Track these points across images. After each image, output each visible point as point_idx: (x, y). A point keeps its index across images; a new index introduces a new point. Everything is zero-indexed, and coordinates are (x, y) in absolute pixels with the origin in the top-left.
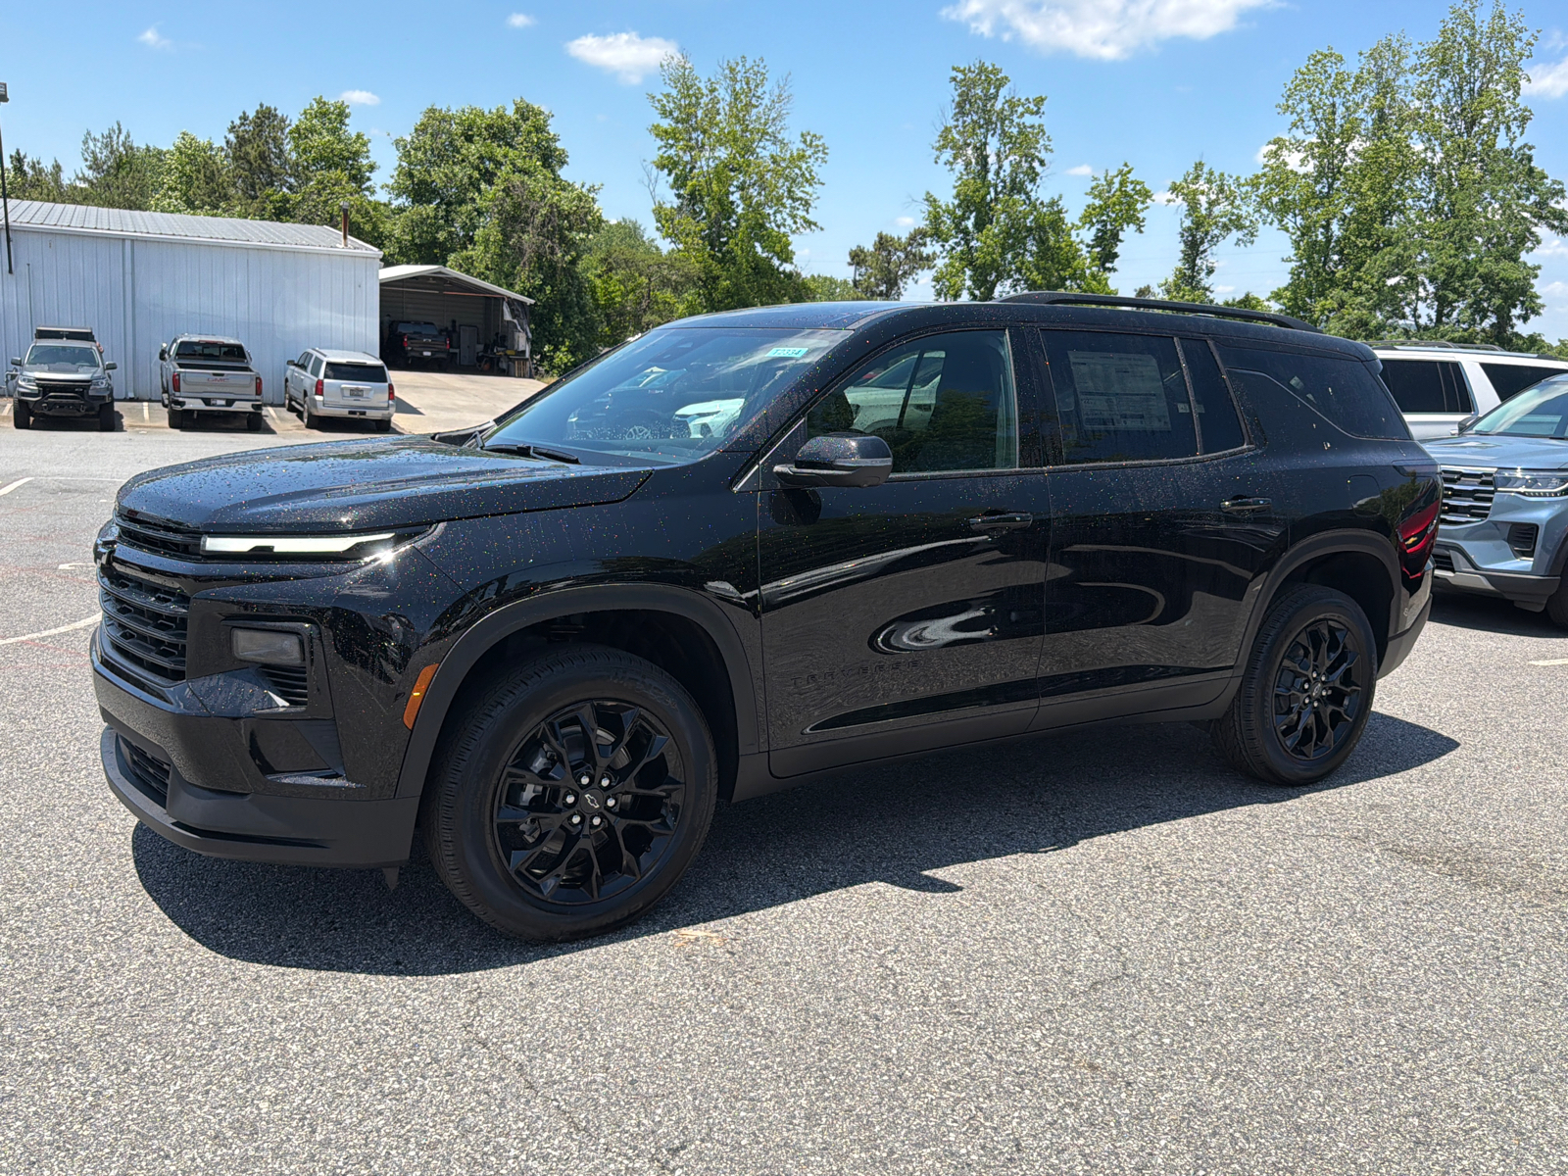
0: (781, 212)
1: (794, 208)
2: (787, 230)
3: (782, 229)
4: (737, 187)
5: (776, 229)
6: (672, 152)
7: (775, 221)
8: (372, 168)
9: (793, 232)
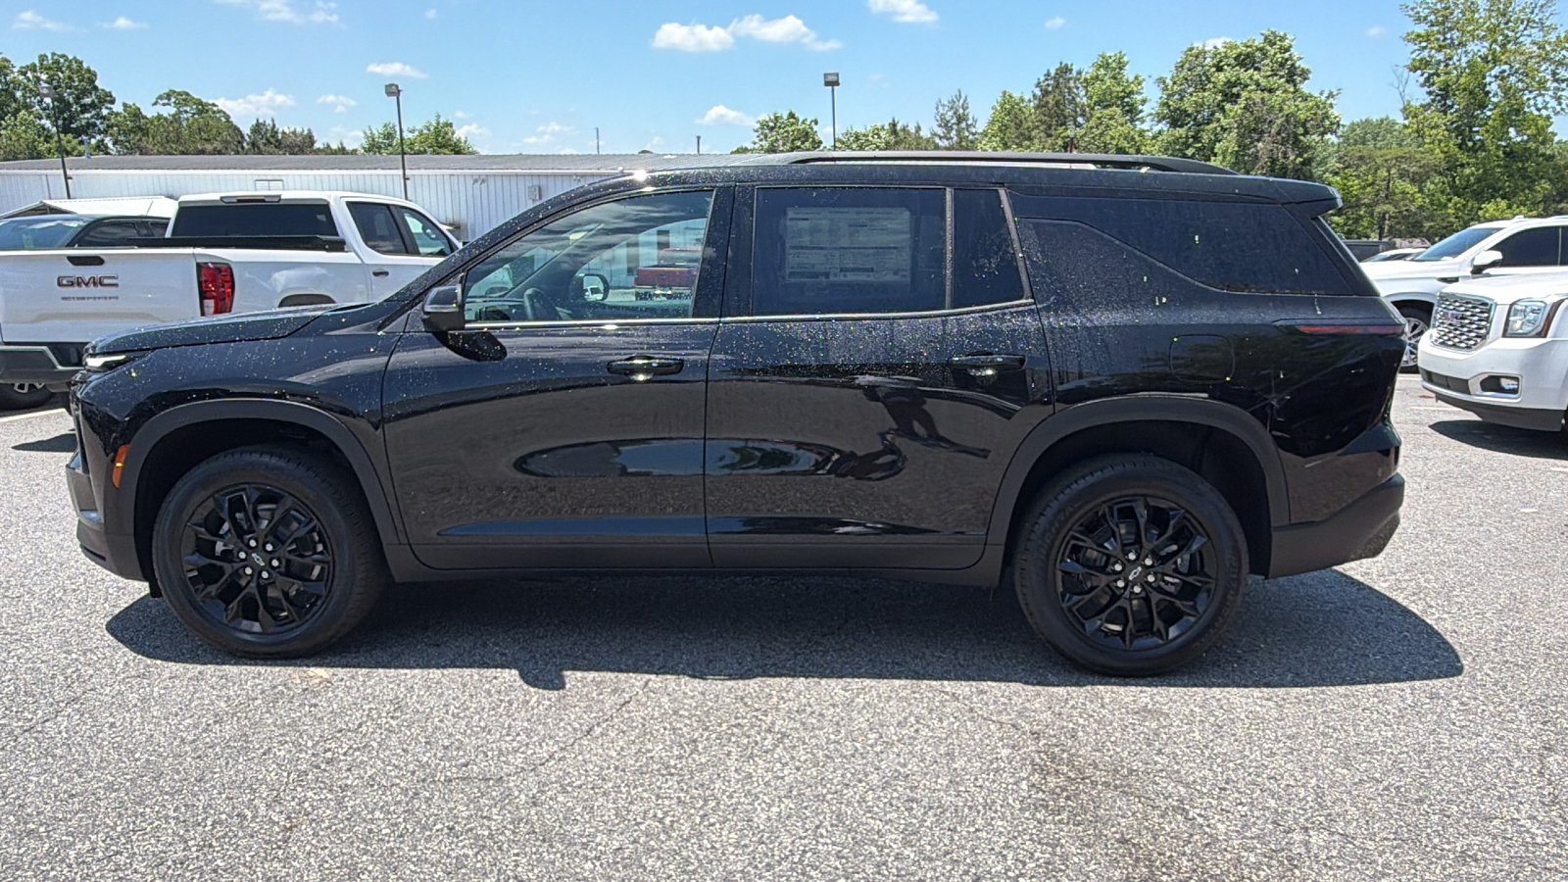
0: (1543, 95)
1: (1558, 89)
2: (1550, 112)
3: (1544, 113)
4: (1496, 77)
5: (1536, 113)
6: (1425, 54)
7: (1535, 105)
8: (1144, 102)
9: (1557, 113)
